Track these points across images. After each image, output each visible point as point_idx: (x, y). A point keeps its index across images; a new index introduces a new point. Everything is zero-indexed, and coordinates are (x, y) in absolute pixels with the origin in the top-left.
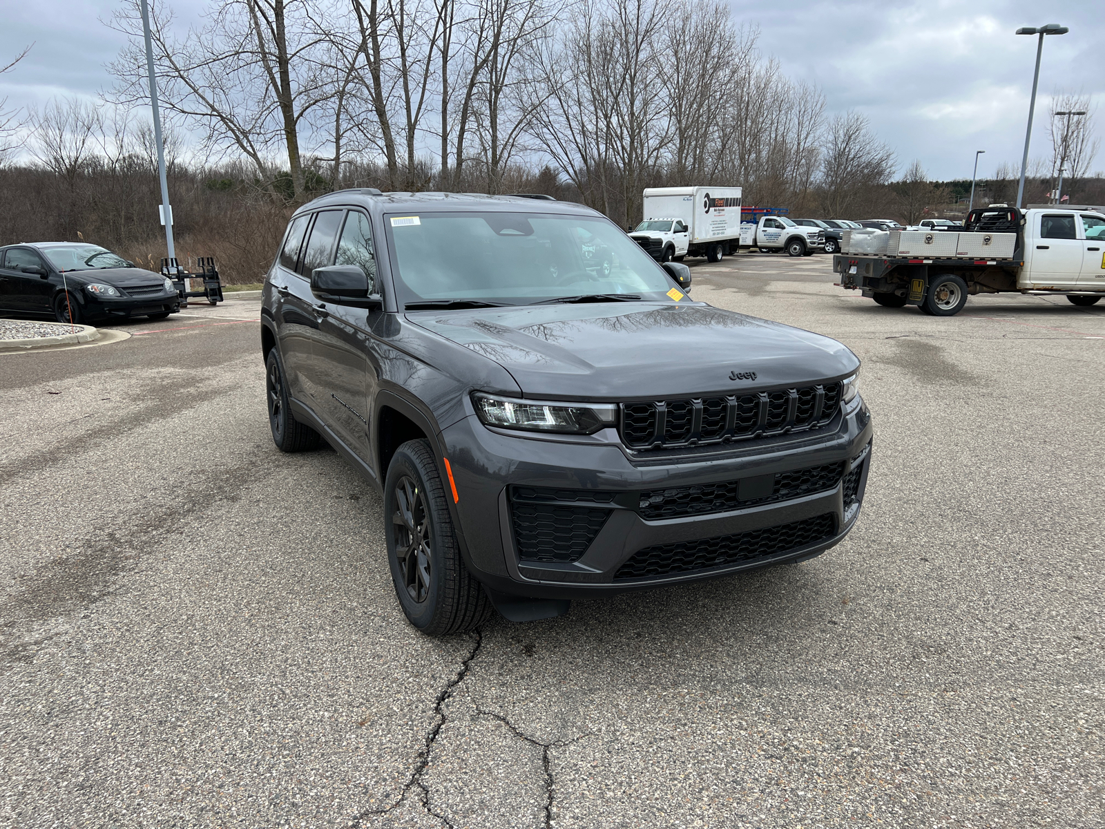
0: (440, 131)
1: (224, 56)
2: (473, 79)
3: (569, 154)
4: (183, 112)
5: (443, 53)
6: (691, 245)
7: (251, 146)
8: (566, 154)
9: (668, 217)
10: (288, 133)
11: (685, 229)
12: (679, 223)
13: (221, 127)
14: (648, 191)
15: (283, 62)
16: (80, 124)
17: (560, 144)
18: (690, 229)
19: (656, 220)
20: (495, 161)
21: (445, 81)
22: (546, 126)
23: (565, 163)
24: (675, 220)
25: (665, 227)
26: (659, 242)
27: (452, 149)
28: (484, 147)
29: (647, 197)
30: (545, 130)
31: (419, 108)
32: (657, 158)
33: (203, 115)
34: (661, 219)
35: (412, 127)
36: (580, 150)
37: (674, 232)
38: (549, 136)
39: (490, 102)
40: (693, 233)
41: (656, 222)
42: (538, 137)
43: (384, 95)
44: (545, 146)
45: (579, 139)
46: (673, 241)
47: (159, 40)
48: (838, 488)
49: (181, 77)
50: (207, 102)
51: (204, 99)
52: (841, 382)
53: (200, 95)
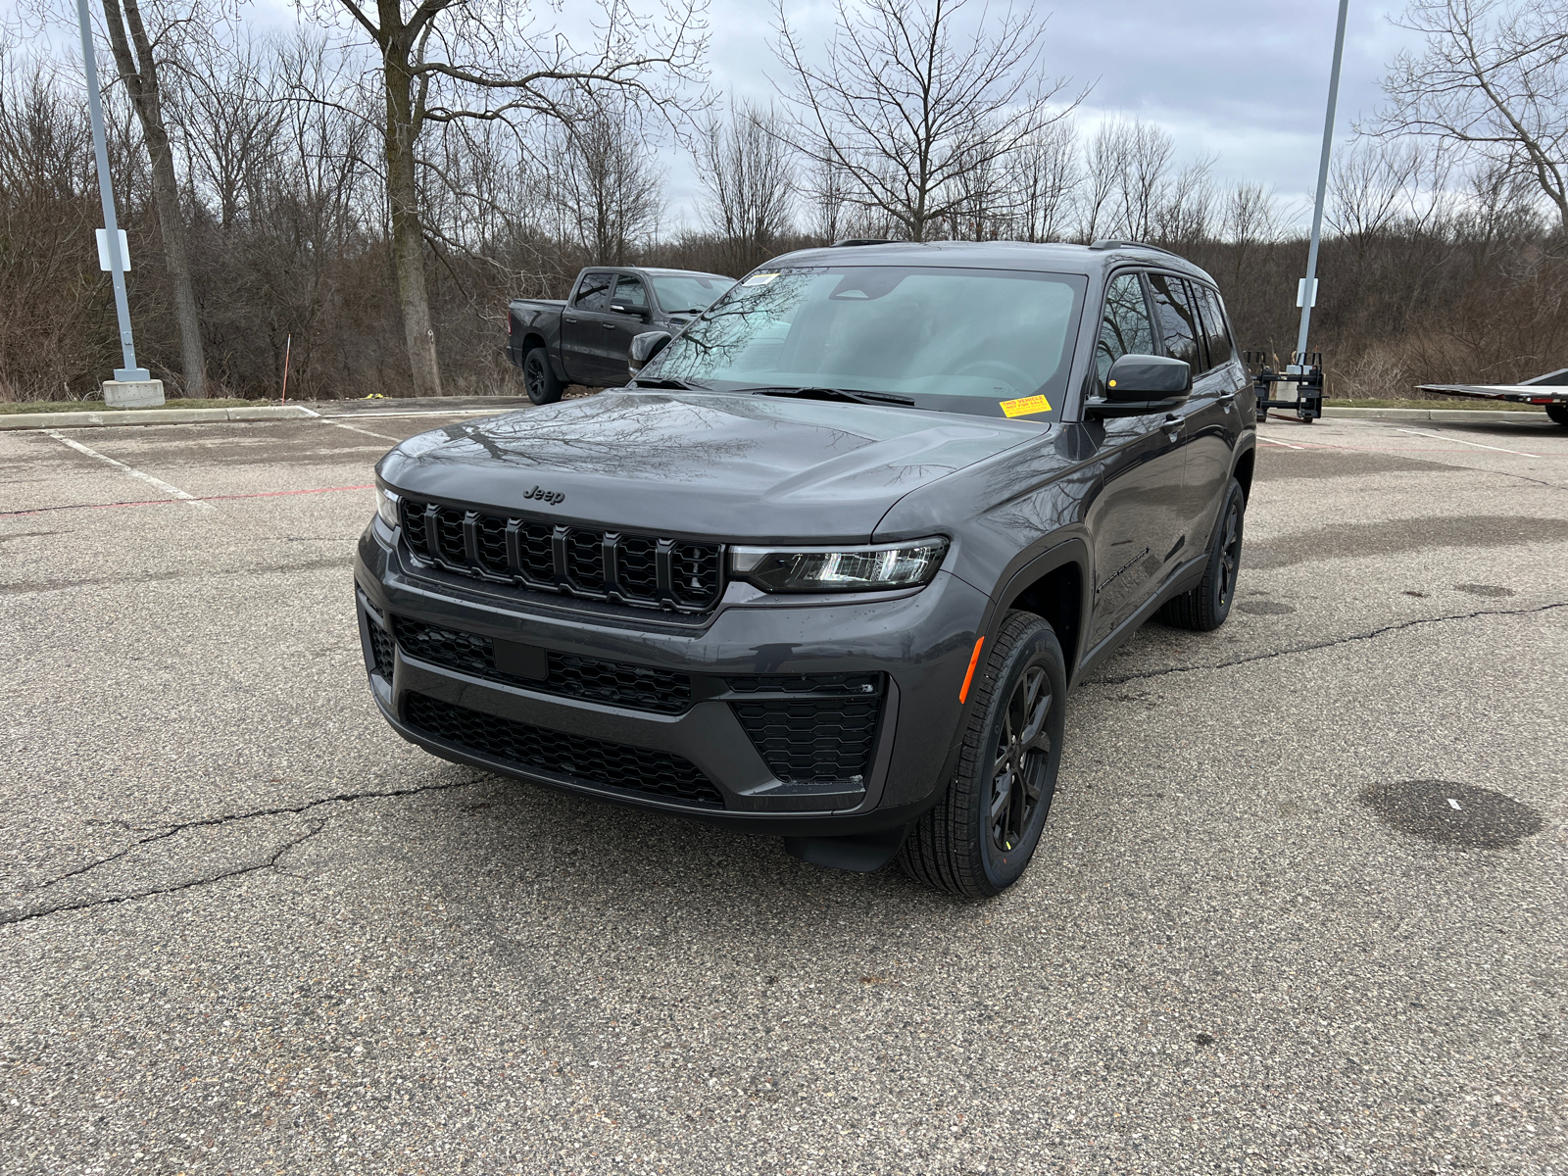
4: (1465, 139)
7: (1560, 184)
47: (1464, 34)
48: (682, 717)
49: (1483, 85)
50: (1512, 120)
51: (1508, 115)
52: (724, 547)
53: (1503, 110)
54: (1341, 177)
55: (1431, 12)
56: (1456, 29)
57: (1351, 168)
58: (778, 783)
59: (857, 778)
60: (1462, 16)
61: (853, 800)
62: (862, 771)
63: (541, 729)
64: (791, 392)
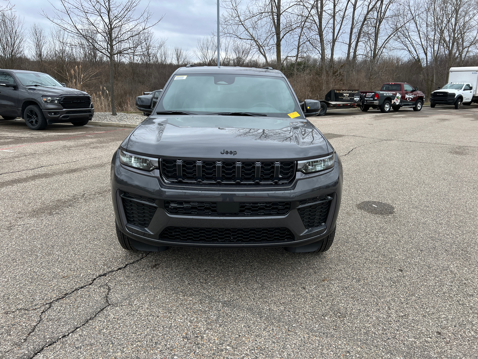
0: (348, 42)
1: (256, 14)
2: (365, 17)
3: (417, 51)
4: (241, 39)
5: (354, 6)
6: (474, 97)
7: (264, 52)
8: (416, 51)
9: (461, 82)
10: (277, 45)
11: (471, 88)
12: (468, 85)
13: (255, 44)
14: (452, 69)
15: (279, 15)
16: (214, 46)
17: (413, 46)
18: (474, 89)
19: (455, 83)
20: (375, 55)
21: (353, 19)
22: (407, 38)
23: (415, 55)
24: (465, 84)
25: (459, 87)
26: (454, 95)
27: (352, 51)
28: (371, 49)
29: (452, 72)
30: (406, 39)
31: (339, 32)
32: (467, 52)
33: (248, 39)
34: (457, 83)
35: (334, 41)
36: (424, 50)
37: (464, 90)
38: (408, 42)
39: (376, 27)
40: (476, 91)
41: (454, 85)
42: (402, 43)
43: (323, 27)
44: (405, 47)
45: (424, 43)
46: (462, 95)
47: (236, 10)
48: (287, 215)
49: (242, 24)
50: (250, 34)
51: (249, 33)
52: (296, 162)
53: (248, 31)
54: (201, 46)
55: (227, 3)
56: (234, 9)
57: (203, 44)
58: (307, 230)
59: (323, 224)
60: (235, 5)
61: (322, 231)
62: (325, 222)
63: (232, 229)
64: (228, 114)
